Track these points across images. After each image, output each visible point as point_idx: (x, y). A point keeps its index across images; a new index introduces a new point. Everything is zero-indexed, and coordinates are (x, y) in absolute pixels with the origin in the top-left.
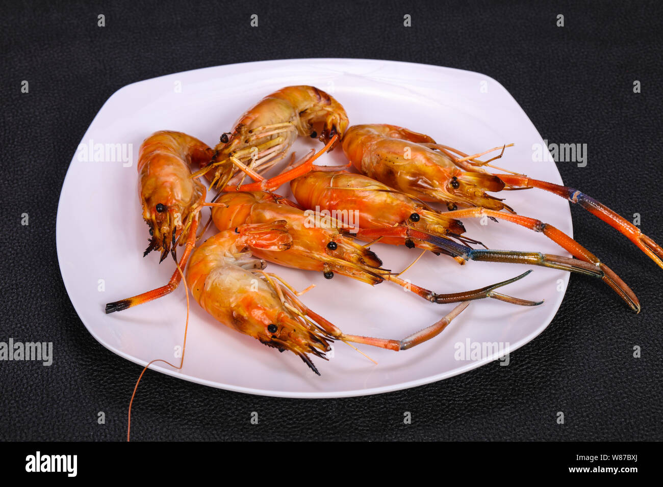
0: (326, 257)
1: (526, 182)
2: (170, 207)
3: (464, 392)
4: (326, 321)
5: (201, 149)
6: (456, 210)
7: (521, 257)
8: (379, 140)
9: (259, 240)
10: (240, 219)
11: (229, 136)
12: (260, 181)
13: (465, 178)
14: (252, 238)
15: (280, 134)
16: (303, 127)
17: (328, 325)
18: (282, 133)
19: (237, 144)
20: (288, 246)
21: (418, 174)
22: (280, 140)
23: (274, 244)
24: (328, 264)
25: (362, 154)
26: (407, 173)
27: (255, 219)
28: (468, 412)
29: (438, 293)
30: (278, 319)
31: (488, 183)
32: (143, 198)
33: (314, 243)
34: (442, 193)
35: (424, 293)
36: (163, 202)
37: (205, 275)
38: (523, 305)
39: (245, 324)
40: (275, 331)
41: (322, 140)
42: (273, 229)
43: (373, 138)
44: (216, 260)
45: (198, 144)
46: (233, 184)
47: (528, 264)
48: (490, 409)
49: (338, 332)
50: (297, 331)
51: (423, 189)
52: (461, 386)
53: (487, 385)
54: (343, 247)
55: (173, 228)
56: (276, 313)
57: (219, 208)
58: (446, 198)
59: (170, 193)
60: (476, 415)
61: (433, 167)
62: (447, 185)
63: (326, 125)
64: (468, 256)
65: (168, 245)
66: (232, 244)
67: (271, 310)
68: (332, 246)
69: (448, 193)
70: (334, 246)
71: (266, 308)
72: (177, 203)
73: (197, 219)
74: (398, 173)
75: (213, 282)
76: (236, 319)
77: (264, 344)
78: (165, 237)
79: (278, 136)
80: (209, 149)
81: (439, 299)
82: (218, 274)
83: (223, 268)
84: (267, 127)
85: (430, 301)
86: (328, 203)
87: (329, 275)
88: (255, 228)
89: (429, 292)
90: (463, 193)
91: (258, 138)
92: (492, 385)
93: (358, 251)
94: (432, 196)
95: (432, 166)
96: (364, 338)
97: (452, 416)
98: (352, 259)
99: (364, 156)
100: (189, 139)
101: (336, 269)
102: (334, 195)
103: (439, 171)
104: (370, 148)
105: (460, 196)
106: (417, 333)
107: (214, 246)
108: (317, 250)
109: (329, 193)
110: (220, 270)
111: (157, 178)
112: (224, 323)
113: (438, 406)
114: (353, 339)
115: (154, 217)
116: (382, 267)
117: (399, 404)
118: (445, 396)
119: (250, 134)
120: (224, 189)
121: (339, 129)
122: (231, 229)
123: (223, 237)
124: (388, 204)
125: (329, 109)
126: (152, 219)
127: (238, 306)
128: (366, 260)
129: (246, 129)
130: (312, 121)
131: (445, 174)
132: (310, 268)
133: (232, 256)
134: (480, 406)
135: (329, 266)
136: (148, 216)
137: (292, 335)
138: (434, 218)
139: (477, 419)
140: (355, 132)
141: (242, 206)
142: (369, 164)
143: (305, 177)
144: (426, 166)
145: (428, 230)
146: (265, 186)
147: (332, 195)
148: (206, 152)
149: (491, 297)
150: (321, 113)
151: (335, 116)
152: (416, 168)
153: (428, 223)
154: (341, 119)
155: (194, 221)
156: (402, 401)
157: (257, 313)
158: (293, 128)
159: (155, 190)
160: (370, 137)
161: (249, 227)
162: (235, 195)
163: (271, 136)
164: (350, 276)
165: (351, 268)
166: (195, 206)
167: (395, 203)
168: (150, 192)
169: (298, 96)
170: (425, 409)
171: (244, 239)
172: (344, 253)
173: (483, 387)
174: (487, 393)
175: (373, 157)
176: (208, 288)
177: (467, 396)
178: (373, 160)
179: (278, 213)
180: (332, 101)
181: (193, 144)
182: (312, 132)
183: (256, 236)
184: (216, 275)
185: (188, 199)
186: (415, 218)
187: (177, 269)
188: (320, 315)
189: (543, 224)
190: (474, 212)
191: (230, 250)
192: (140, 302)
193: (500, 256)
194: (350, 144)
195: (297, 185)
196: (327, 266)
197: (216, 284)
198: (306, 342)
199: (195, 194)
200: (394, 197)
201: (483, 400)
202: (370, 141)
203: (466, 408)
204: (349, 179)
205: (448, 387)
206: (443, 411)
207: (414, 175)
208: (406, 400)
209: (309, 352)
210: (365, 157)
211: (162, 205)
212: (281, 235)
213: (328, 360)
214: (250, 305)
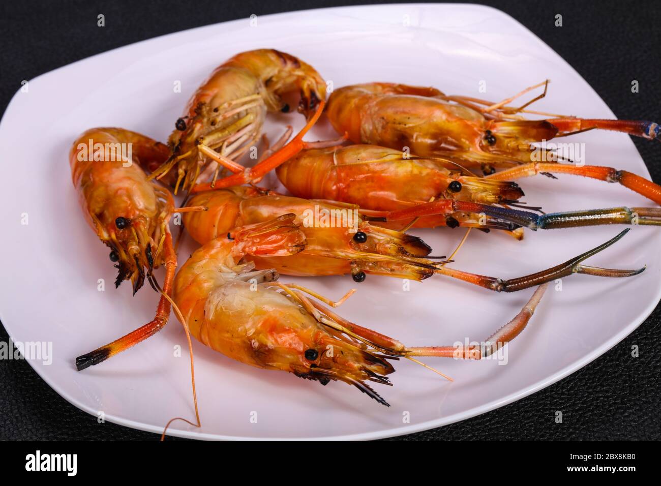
0: (353, 254)
1: (579, 124)
2: (133, 220)
3: (569, 400)
4: (379, 334)
5: (147, 145)
6: (494, 173)
7: (604, 216)
8: (378, 100)
9: (261, 244)
10: (227, 223)
11: (186, 120)
12: (240, 172)
13: (501, 130)
14: (250, 244)
15: (249, 111)
16: (271, 99)
17: (383, 340)
18: (250, 109)
19: (199, 130)
20: (302, 247)
21: (440, 135)
22: (251, 117)
23: (281, 247)
24: (355, 262)
25: (360, 121)
26: (425, 135)
27: (248, 218)
28: (583, 424)
29: (506, 279)
30: (315, 341)
31: (534, 132)
32: (93, 214)
33: (334, 238)
34: (476, 153)
35: (486, 282)
36: (123, 215)
37: (203, 299)
38: (620, 276)
39: (271, 356)
40: (315, 358)
41: (301, 112)
42: (281, 227)
43: (370, 98)
44: (212, 278)
45: (143, 140)
46: (202, 182)
47: (612, 223)
48: (609, 416)
49: (399, 346)
50: (346, 353)
51: (448, 152)
52: (563, 393)
53: (595, 387)
54: (374, 238)
55: (144, 245)
56: (312, 334)
57: (195, 212)
58: (481, 159)
59: (129, 202)
60: (594, 427)
61: (458, 122)
62: (481, 142)
63: (302, 92)
64: (536, 224)
65: (142, 269)
66: (227, 255)
67: (305, 331)
68: (360, 238)
69: (483, 153)
70: (363, 237)
71: (297, 329)
72: (141, 214)
73: (169, 231)
74: (412, 137)
75: (217, 305)
76: (257, 351)
77: (302, 378)
78: (137, 259)
79: (247, 114)
80: (158, 144)
81: (507, 286)
82: (222, 295)
83: (226, 287)
84: (234, 103)
85: (497, 290)
86: (334, 188)
87: (359, 278)
88: (254, 230)
89: (493, 280)
90: (503, 149)
91: (225, 118)
92: (602, 385)
93: (396, 240)
94: (463, 159)
95: (456, 122)
96: (434, 348)
97: (564, 434)
98: (389, 251)
99: (363, 122)
100: (130, 135)
101: (368, 269)
102: (343, 175)
103: (467, 126)
104: (369, 112)
105: (498, 154)
106: (497, 332)
107: (204, 262)
108: (340, 247)
109: (335, 174)
110: (222, 290)
111: (107, 186)
112: (241, 360)
113: (541, 423)
114: (419, 351)
115: (114, 236)
116: (430, 255)
117: (490, 430)
118: (547, 410)
119: (216, 114)
120: (193, 189)
121: (319, 95)
122: (220, 236)
123: (213, 247)
124: (416, 175)
125: (299, 73)
126: (112, 240)
127: (257, 333)
128: (408, 249)
129: (208, 108)
130: (280, 92)
131: (476, 129)
132: (331, 273)
133: (230, 271)
134: (596, 415)
135: (358, 266)
136: (105, 235)
137: (338, 360)
138: (479, 185)
139: (596, 432)
140: (342, 95)
141: (226, 205)
142: (372, 132)
143: (297, 159)
144: (449, 122)
145: (474, 201)
146: (250, 176)
147: (339, 175)
148: (156, 148)
149: (579, 272)
150: (290, 80)
151: (310, 81)
152: (436, 126)
153: (471, 192)
154: (317, 83)
155: (167, 234)
156: (494, 424)
157: (286, 339)
158: (262, 102)
159: (109, 201)
160: (366, 99)
161: (245, 230)
162: (210, 194)
163: (239, 114)
164: (388, 274)
165: (388, 263)
166: (163, 214)
167: (425, 172)
168: (101, 205)
169: (258, 63)
170: (527, 430)
171: (241, 245)
172: (376, 245)
173: (591, 390)
174: (598, 398)
175: (376, 122)
176: (211, 316)
177: (574, 404)
178: (377, 126)
179: (277, 206)
180: (301, 64)
181: (136, 139)
182: (285, 105)
183: (255, 241)
184: (218, 297)
185: (153, 207)
186: (455, 187)
187: (163, 297)
188: (369, 328)
189: (617, 172)
190: (526, 170)
191: (226, 264)
192: (122, 349)
193: (577, 218)
194: (339, 110)
195: (288, 170)
196: (355, 265)
197: (221, 308)
198: (361, 365)
199: (157, 200)
200: (420, 165)
201: (597, 407)
202: (367, 102)
203: (578, 420)
204: (357, 152)
205: (547, 397)
206: (550, 429)
207: (434, 136)
208: (498, 422)
209: (365, 378)
210: (365, 123)
211: (123, 218)
212: (290, 234)
213: (391, 385)
214: (274, 328)
